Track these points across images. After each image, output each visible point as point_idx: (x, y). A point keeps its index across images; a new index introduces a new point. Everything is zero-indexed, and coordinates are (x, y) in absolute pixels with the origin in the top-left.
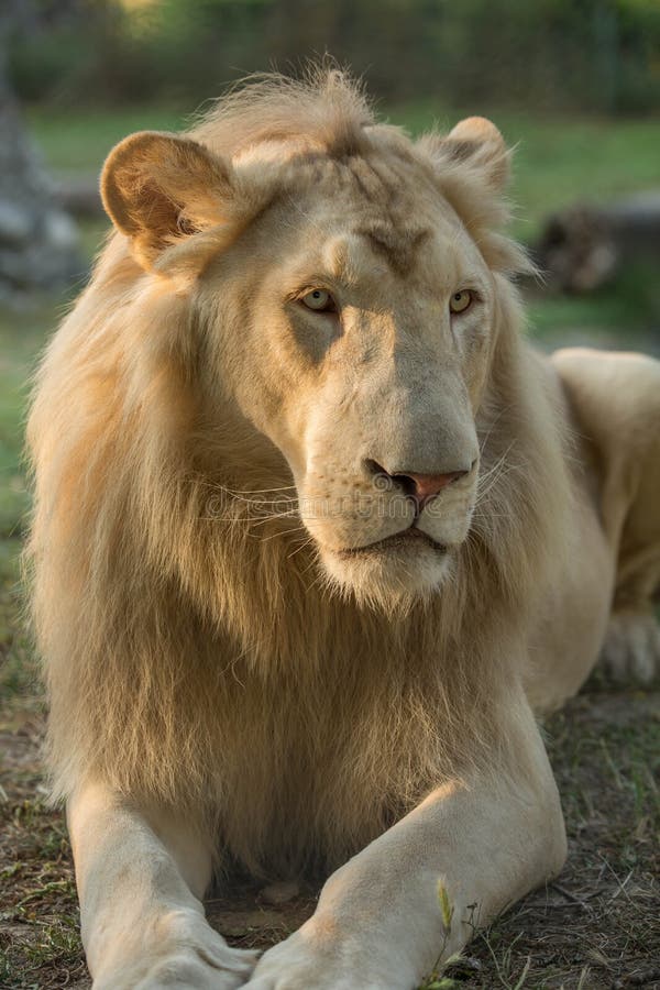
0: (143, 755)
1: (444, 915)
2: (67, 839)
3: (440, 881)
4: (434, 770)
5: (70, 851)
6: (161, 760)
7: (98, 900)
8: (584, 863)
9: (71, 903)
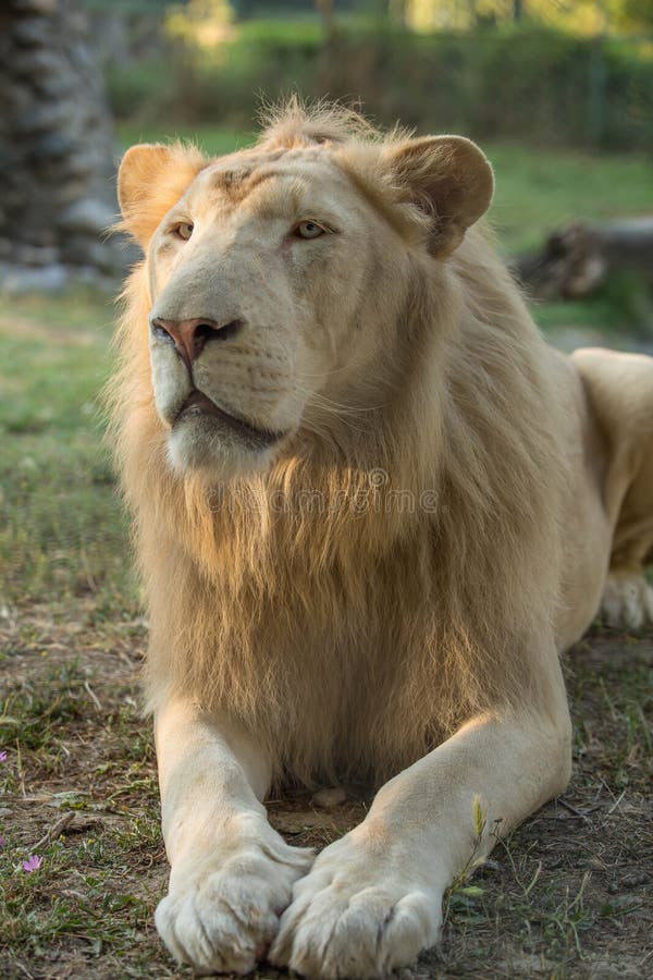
0: (229, 685)
1: (476, 827)
2: (152, 744)
3: (477, 798)
4: (473, 702)
5: (154, 754)
6: (244, 689)
7: (178, 799)
8: (585, 783)
9: (154, 798)
